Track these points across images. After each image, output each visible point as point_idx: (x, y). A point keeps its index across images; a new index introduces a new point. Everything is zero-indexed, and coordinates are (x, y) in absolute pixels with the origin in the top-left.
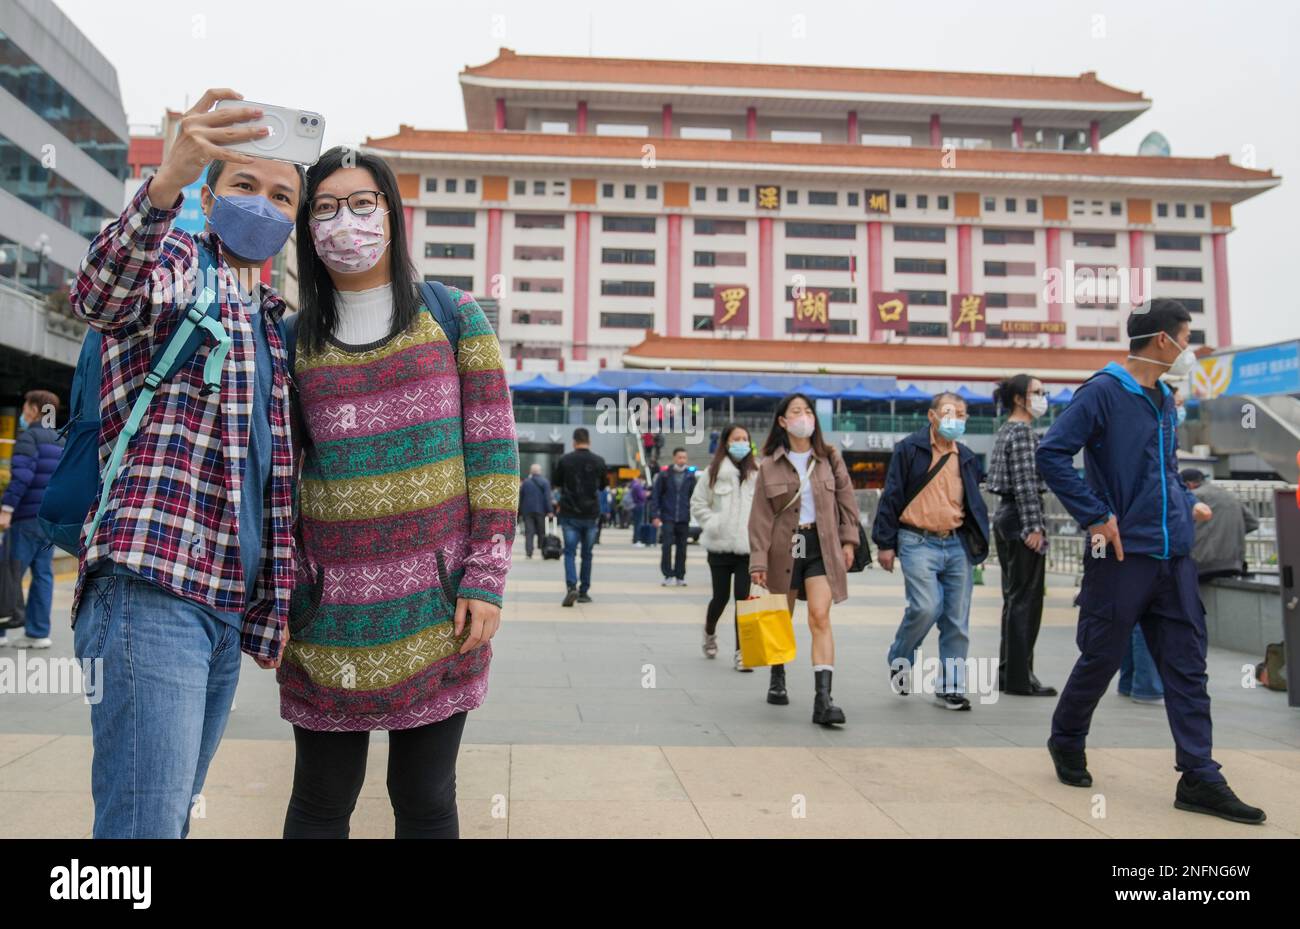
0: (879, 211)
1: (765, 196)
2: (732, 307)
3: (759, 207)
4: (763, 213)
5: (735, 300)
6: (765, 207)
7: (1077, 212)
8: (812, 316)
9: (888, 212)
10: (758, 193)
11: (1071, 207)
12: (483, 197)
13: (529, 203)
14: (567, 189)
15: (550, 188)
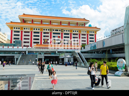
0: (62, 32)
3: (50, 31)
11: (81, 32)
12: (21, 29)
13: (26, 30)
14: (30, 29)
15: (28, 29)
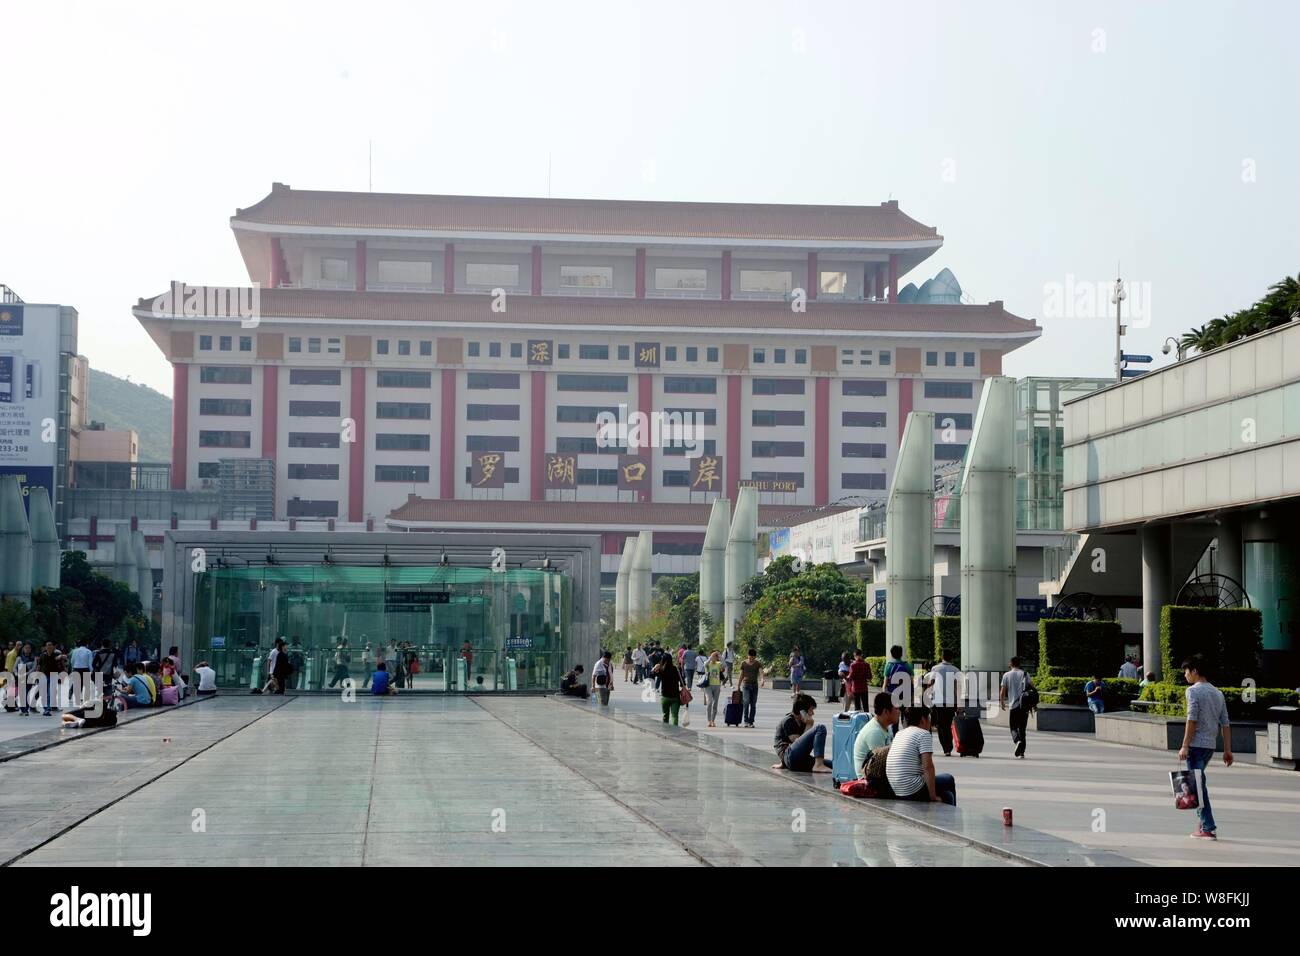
0: (648, 364)
1: (538, 351)
2: (488, 470)
3: (530, 362)
4: (534, 368)
5: (491, 464)
6: (536, 362)
7: (845, 362)
8: (561, 478)
9: (658, 365)
10: (530, 348)
11: (841, 357)
12: (260, 355)
13: (304, 360)
14: (341, 346)
15: (325, 345)
